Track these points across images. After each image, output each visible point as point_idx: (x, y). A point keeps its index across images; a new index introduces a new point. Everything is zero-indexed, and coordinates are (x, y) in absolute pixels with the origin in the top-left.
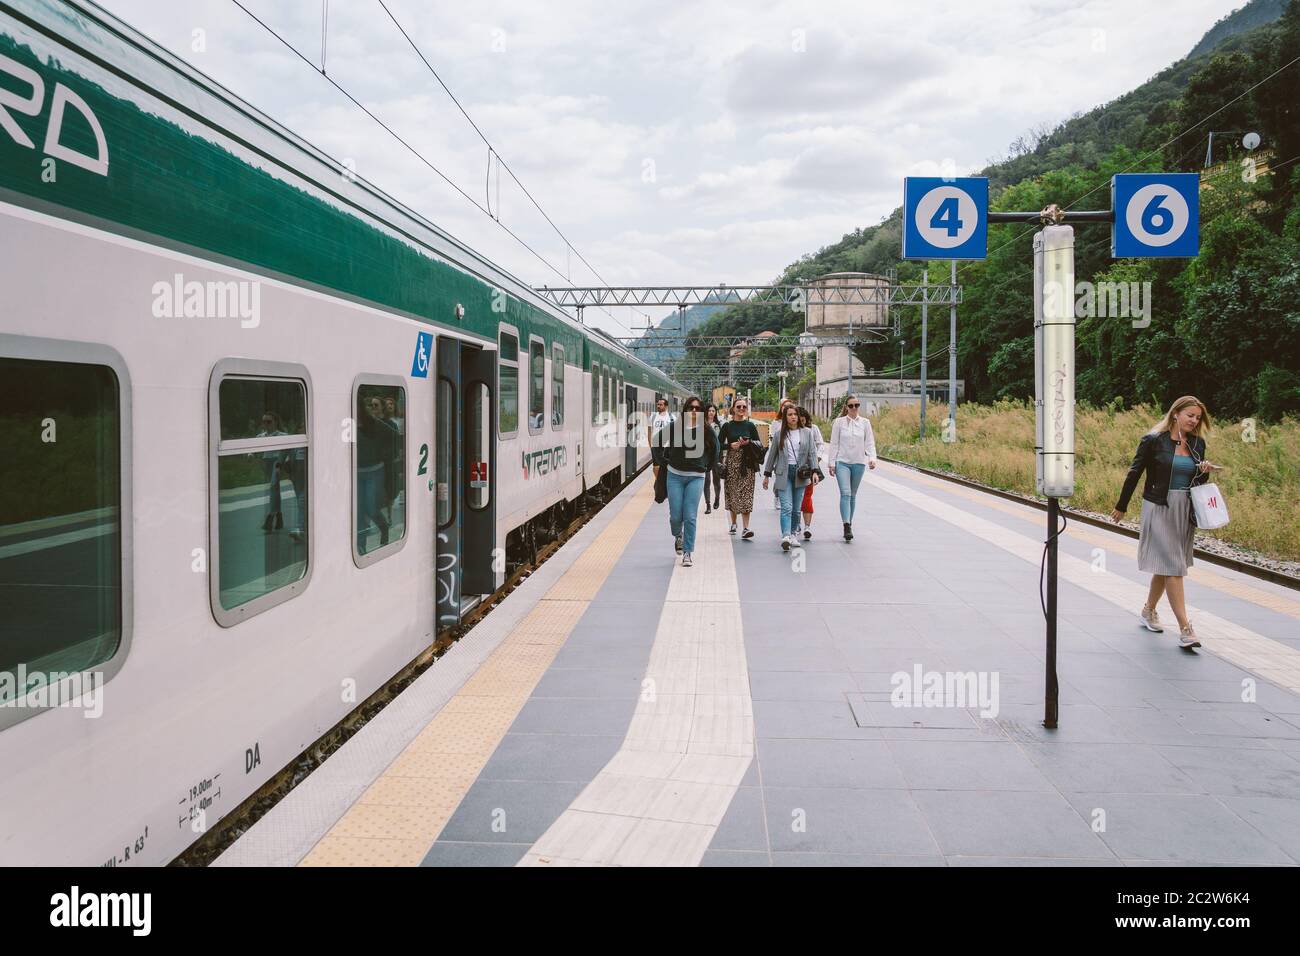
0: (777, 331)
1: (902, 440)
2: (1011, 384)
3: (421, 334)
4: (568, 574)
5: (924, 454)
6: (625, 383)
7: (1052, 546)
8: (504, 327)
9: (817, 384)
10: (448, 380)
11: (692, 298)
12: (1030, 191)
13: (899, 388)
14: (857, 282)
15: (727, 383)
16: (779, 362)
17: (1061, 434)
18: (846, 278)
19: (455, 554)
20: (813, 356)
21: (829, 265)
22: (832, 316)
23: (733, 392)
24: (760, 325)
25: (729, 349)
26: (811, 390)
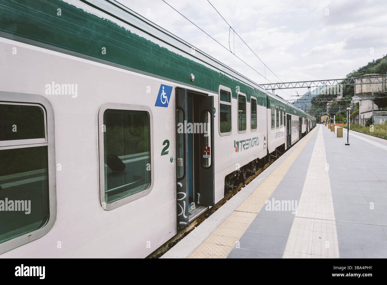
3: (162, 85)
4: (252, 195)
6: (286, 113)
8: (221, 87)
9: (360, 113)
10: (181, 108)
15: (326, 114)
18: (370, 76)
19: (185, 192)
20: (358, 104)
21: (363, 73)
22: (365, 90)
23: (328, 117)
25: (326, 103)
26: (357, 116)
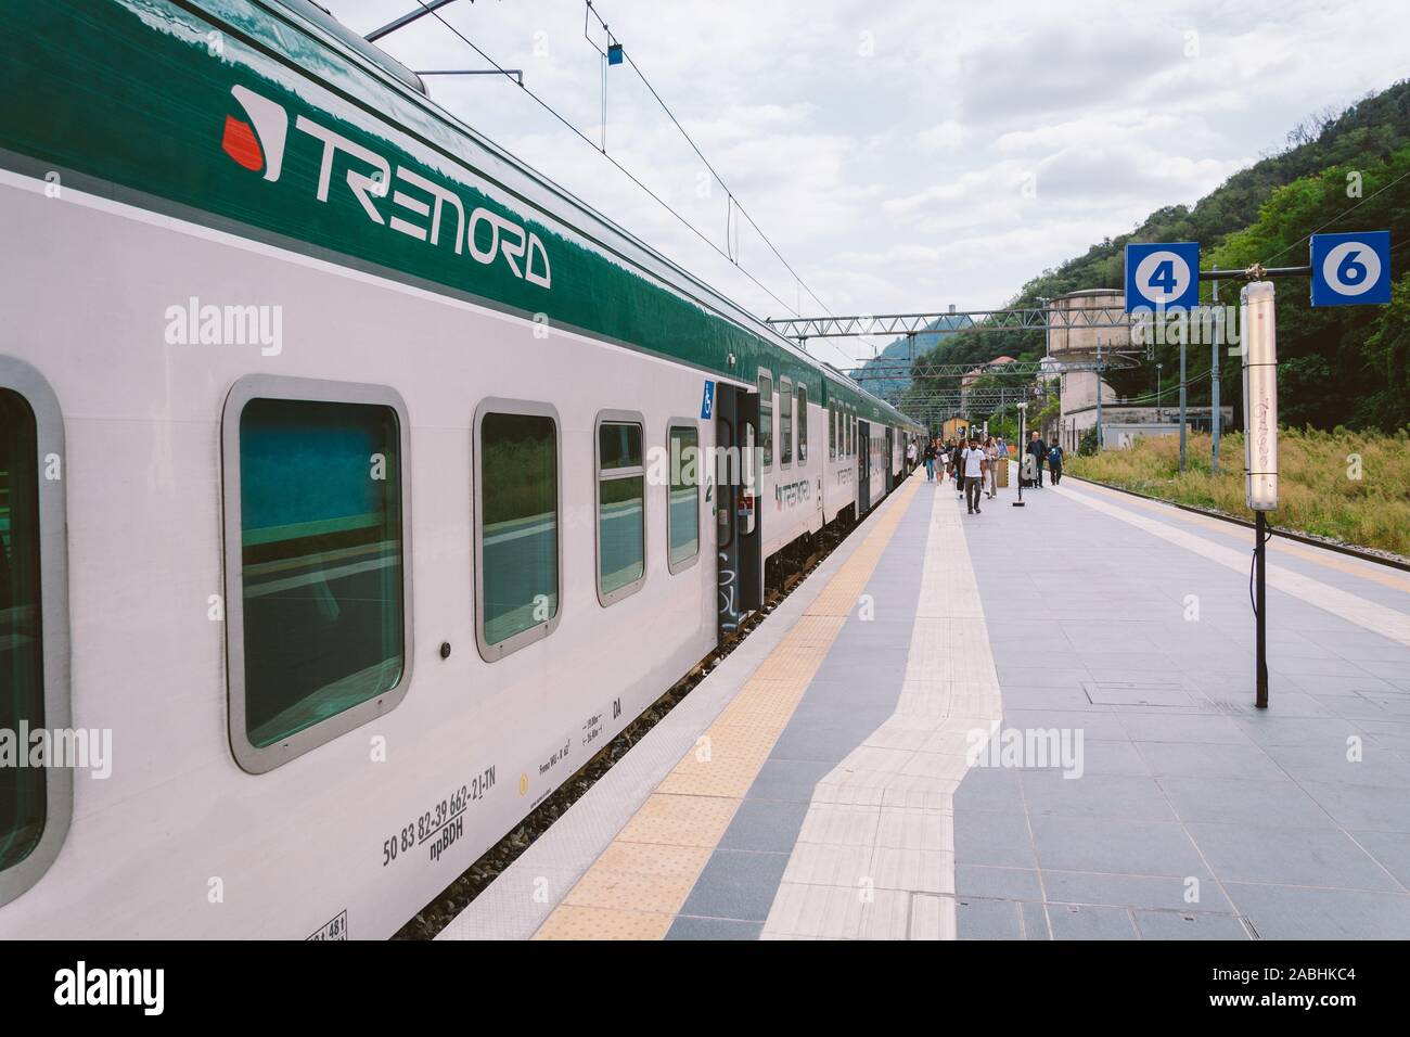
0: (1015, 356)
1: (1159, 474)
2: (1287, 410)
3: (707, 382)
4: (822, 596)
5: (1182, 489)
6: (858, 419)
7: (1260, 553)
8: (763, 370)
9: (1062, 414)
10: (726, 420)
11: (921, 326)
12: (1307, 191)
13: (1156, 417)
14: (1105, 301)
15: (958, 415)
16: (1018, 391)
17: (1265, 457)
18: (1093, 296)
19: (734, 570)
20: (1057, 383)
21: (1073, 280)
22: (1078, 339)
23: (967, 425)
24: (996, 350)
25: (961, 378)
26: (1055, 421)
